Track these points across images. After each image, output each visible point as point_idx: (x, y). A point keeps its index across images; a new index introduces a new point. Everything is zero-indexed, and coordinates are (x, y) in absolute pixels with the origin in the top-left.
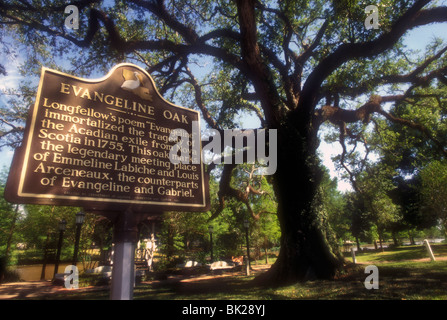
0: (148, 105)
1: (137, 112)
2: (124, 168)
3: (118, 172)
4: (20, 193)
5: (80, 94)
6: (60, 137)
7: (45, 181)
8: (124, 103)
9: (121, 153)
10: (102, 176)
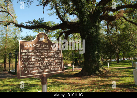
0: (47, 45)
1: (44, 48)
2: (42, 65)
3: (41, 66)
4: (20, 77)
5: (29, 46)
6: (26, 60)
7: (25, 72)
8: (40, 45)
9: (41, 61)
10: (37, 68)
